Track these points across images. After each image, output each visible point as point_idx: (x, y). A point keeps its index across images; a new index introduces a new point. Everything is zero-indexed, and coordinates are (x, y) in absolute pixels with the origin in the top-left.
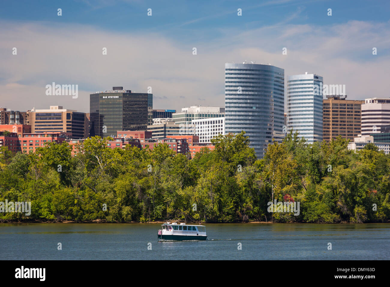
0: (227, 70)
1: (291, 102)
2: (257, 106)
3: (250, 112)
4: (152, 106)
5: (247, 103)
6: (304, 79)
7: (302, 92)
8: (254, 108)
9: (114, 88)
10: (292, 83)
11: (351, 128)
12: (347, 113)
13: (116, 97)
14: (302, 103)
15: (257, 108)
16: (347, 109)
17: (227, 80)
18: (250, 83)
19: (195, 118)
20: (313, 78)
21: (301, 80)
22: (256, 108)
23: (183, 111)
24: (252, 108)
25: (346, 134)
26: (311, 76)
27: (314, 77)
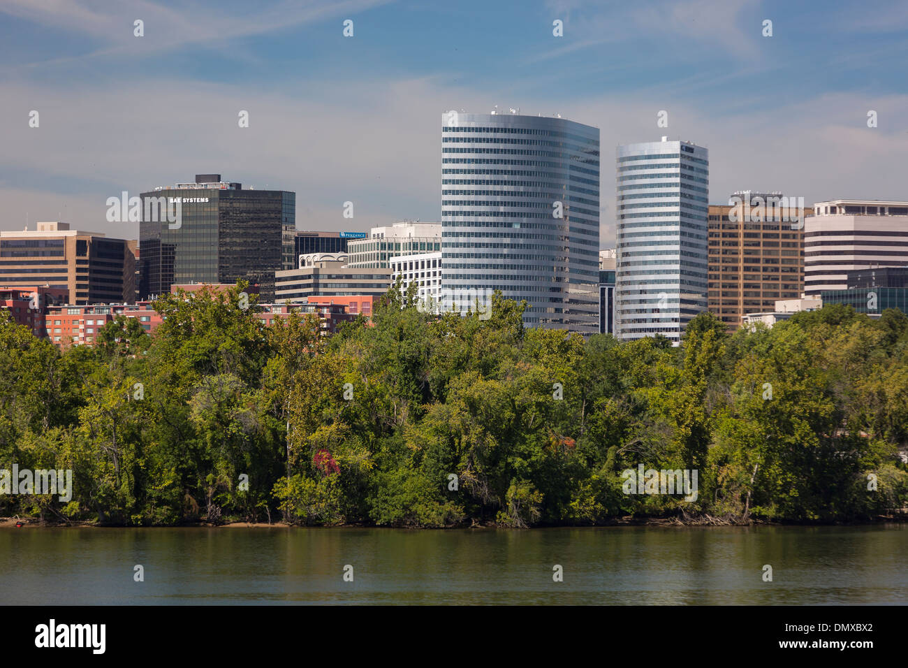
0: (446, 129)
1: (625, 212)
2: (525, 220)
3: (505, 235)
4: (294, 223)
5: (498, 213)
6: (656, 153)
7: (652, 186)
8: (517, 227)
9: (199, 179)
10: (628, 164)
11: (792, 278)
12: (781, 240)
14: (652, 215)
15: (522, 225)
16: (782, 229)
17: (446, 156)
18: (505, 164)
19: (402, 252)
20: (678, 151)
21: (649, 157)
22: (521, 227)
23: (374, 235)
24: (510, 225)
25: (778, 293)
26: (675, 147)
27: (682, 149)
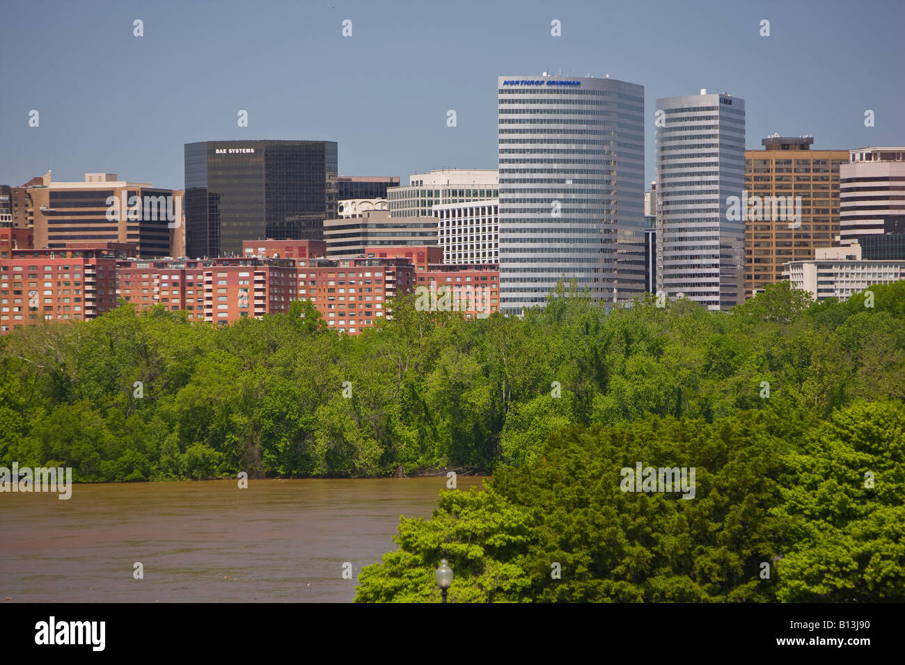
0: (502, 92)
1: (665, 162)
2: (577, 176)
3: (558, 191)
4: (336, 171)
5: (552, 169)
6: (696, 105)
7: (692, 137)
8: (569, 182)
10: (668, 116)
11: (823, 219)
12: (812, 183)
13: (248, 151)
14: (692, 165)
15: (575, 181)
16: (814, 172)
17: (502, 116)
18: (558, 123)
19: (441, 198)
20: (717, 104)
21: (690, 110)
22: (574, 183)
23: (413, 182)
24: (563, 181)
25: (810, 234)
26: (714, 100)
27: (721, 102)
